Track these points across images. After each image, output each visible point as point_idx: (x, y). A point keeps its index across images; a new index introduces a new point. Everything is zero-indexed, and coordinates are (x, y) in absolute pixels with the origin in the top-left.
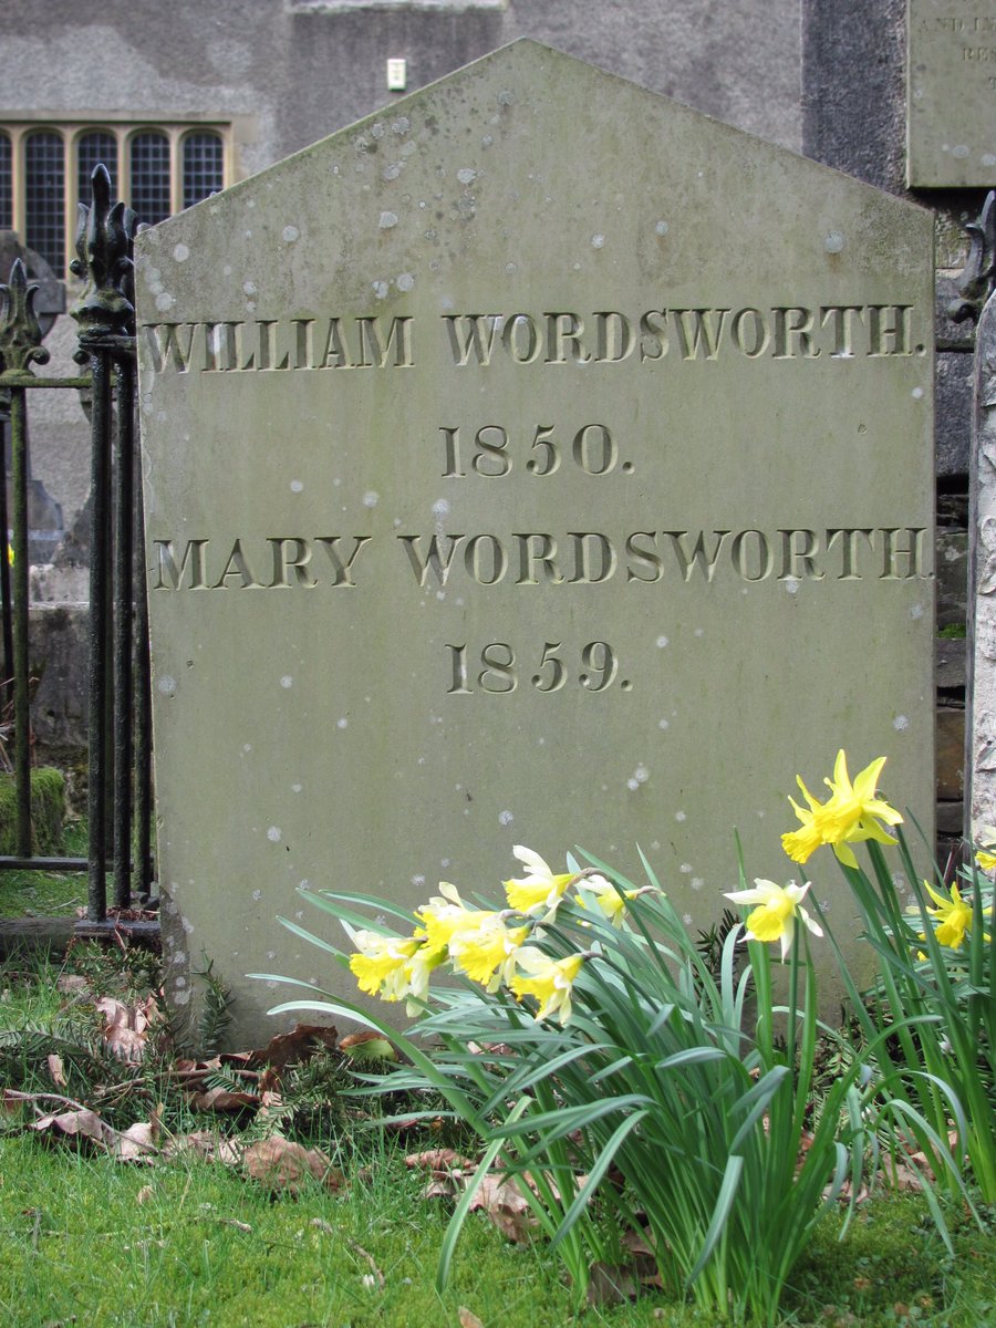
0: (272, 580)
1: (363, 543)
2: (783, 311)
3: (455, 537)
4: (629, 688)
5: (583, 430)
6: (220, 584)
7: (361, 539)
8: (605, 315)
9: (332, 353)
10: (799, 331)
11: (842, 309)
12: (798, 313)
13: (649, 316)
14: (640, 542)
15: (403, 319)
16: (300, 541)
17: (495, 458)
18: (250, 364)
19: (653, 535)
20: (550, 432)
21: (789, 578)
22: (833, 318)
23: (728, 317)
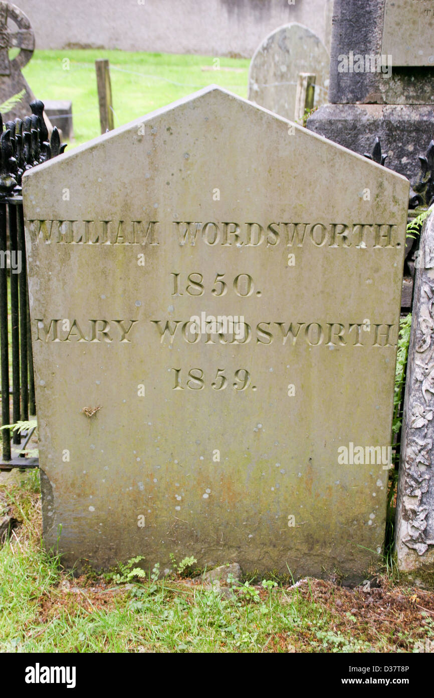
0: (91, 338)
1: (134, 323)
2: (335, 225)
3: (177, 322)
4: (255, 390)
5: (238, 276)
6: (67, 339)
7: (133, 321)
8: (251, 224)
9: (120, 237)
10: (342, 235)
11: (363, 226)
12: (342, 226)
13: (272, 225)
14: (264, 327)
15: (154, 223)
16: (105, 322)
17: (197, 288)
18: (81, 240)
19: (269, 324)
20: (223, 277)
21: (330, 344)
22: (358, 229)
23: (309, 227)
